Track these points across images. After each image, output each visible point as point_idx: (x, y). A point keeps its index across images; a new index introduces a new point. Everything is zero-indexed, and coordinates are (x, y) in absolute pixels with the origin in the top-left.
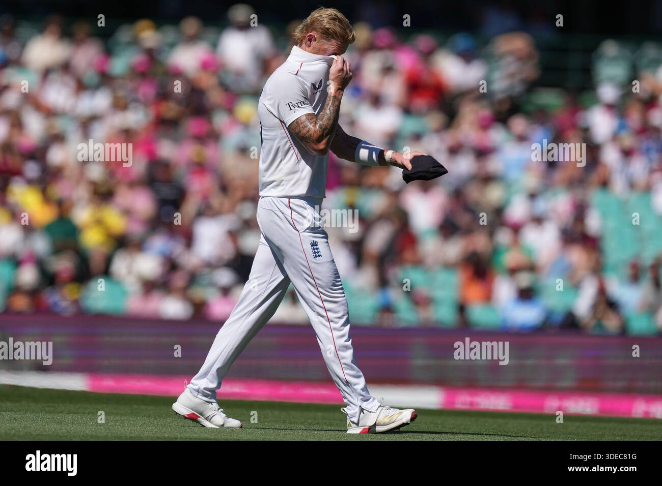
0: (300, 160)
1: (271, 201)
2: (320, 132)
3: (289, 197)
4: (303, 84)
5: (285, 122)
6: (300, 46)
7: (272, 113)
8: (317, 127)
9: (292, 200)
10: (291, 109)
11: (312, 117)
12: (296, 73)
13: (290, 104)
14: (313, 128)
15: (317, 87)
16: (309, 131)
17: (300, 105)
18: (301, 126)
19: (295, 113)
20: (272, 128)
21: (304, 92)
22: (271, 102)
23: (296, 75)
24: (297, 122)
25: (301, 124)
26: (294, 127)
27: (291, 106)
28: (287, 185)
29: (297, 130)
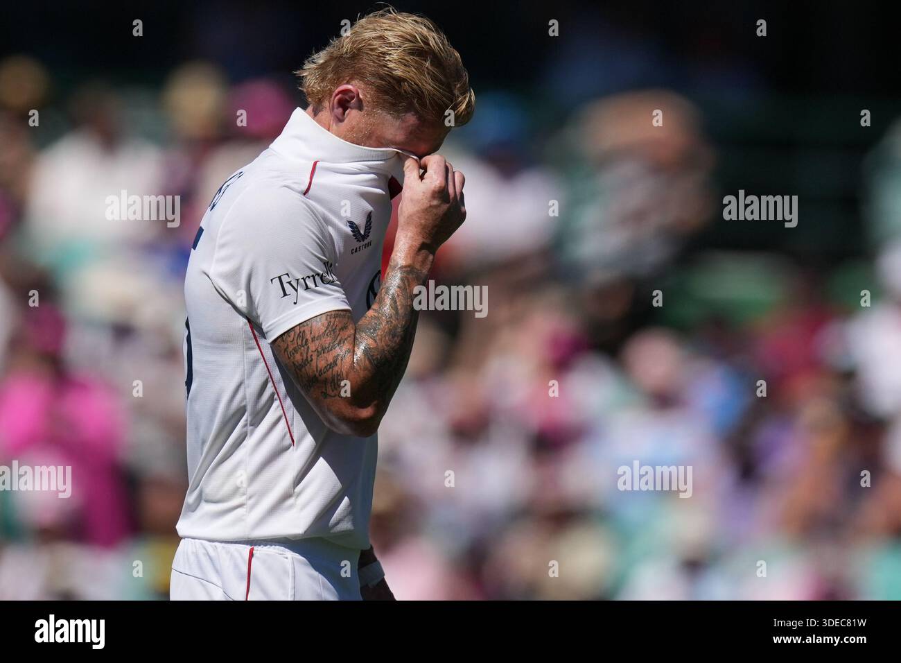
0: (301, 439)
1: (201, 552)
2: (365, 369)
3: (253, 542)
4: (322, 222)
5: (265, 328)
6: (315, 113)
7: (229, 301)
8: (359, 352)
9: (260, 551)
10: (285, 294)
11: (343, 323)
12: (305, 188)
13: (285, 279)
14: (348, 356)
15: (362, 232)
16: (335, 363)
17: (310, 284)
18: (312, 347)
19: (298, 307)
20: (223, 342)
21: (325, 243)
22: (227, 267)
23: (306, 193)
24: (299, 333)
25: (313, 340)
26: (290, 349)
27: (285, 286)
28: (253, 507)
29: (298, 357)
